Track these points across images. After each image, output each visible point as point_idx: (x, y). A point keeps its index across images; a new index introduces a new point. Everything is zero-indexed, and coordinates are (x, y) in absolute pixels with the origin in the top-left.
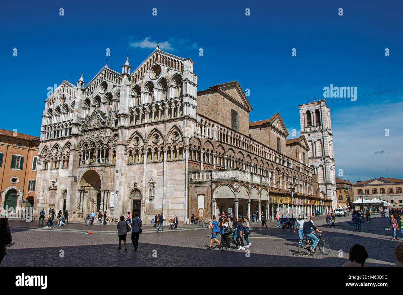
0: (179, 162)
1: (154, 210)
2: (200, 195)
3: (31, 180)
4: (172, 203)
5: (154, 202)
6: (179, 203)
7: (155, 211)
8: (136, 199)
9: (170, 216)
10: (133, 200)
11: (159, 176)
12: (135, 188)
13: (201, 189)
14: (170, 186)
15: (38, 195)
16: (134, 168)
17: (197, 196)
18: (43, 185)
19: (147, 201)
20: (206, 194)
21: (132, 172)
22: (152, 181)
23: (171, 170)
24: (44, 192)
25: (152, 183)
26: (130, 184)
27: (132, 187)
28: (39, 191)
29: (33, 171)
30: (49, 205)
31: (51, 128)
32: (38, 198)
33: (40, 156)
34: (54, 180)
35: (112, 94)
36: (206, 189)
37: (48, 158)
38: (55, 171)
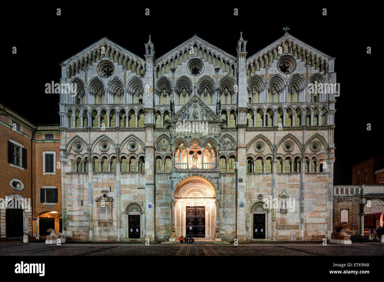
0: (320, 176)
1: (287, 224)
2: (342, 209)
3: (44, 187)
4: (312, 217)
5: (287, 216)
6: (319, 217)
7: (288, 226)
8: (258, 213)
9: (308, 230)
10: (254, 214)
11: (294, 189)
12: (259, 200)
13: (345, 203)
14: (308, 199)
15: (68, 209)
16: (257, 179)
17: (340, 210)
18: (79, 196)
19: (278, 215)
20: (350, 208)
21: (254, 182)
23: (310, 183)
24: (82, 205)
25: (284, 196)
26: (252, 197)
27: (255, 199)
28: (71, 204)
29: (47, 173)
30: (99, 224)
31: (86, 111)
32: (69, 213)
33: (65, 151)
34: (104, 189)
35: (212, 81)
36: (350, 203)
37: (84, 157)
38: (106, 176)
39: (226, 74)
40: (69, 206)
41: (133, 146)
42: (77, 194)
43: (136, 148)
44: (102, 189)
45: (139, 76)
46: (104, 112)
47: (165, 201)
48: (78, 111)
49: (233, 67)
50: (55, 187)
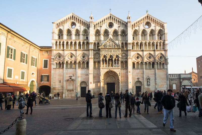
0: (163, 70)
1: (150, 90)
2: (173, 84)
3: (42, 75)
4: (160, 87)
5: (150, 87)
6: (164, 87)
8: (138, 85)
10: (136, 86)
11: (152, 75)
12: (138, 80)
13: (174, 81)
14: (158, 80)
19: (146, 87)
22: (148, 77)
23: (159, 73)
24: (60, 83)
25: (148, 78)
27: (136, 80)
28: (55, 82)
29: (45, 68)
30: (68, 91)
31: (63, 42)
32: (54, 86)
33: (53, 59)
34: (70, 75)
35: (117, 31)
36: (176, 81)
37: (62, 62)
38: (71, 70)
39: (123, 28)
40: (54, 83)
41: (84, 57)
42: (58, 78)
43: (85, 58)
44: (69, 76)
45: (87, 29)
46: (71, 43)
47: (97, 81)
48: (60, 42)
49: (126, 25)
50: (48, 75)
